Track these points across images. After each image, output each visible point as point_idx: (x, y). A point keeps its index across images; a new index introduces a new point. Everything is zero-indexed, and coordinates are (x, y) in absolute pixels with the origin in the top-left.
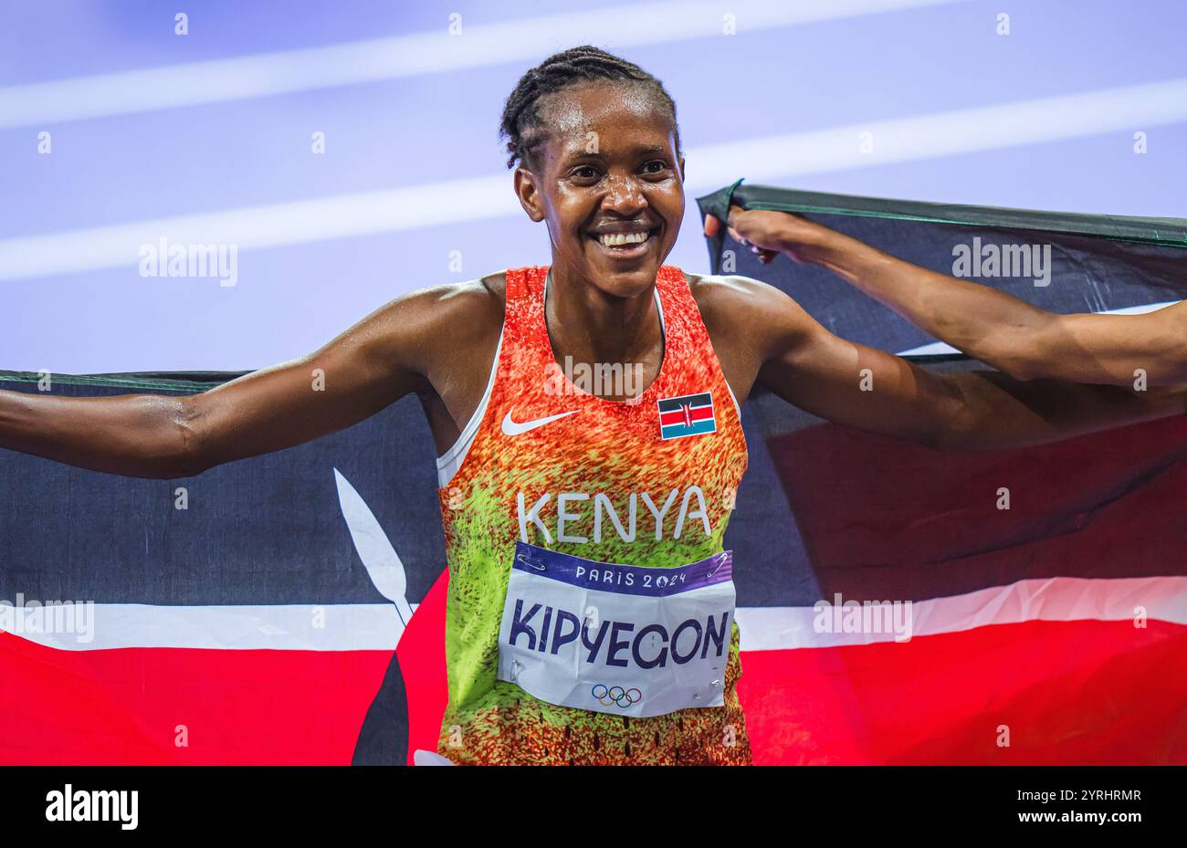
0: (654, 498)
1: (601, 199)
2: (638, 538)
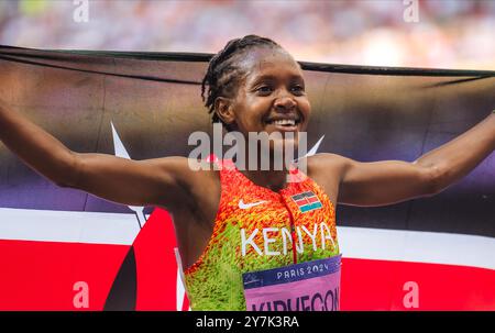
0: (307, 226)
1: (274, 101)
2: (305, 249)
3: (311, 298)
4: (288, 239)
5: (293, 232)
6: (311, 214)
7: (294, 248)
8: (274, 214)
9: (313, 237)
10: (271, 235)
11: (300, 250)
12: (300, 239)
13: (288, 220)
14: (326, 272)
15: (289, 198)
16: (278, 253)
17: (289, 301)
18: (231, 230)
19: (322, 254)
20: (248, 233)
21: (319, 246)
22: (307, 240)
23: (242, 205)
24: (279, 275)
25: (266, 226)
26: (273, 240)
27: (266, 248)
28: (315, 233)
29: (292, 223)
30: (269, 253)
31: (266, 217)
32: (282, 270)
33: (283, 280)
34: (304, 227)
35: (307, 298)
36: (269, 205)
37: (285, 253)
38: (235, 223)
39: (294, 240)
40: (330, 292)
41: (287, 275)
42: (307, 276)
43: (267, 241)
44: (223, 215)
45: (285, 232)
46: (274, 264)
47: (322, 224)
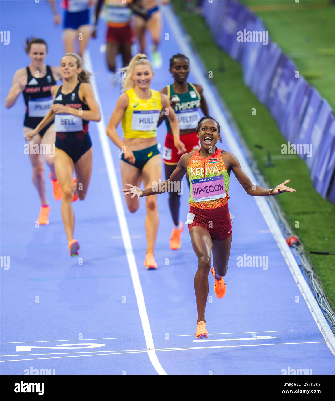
3: (208, 187)
4: (202, 171)
5: (204, 169)
6: (212, 164)
7: (204, 173)
8: (200, 164)
9: (210, 170)
10: (198, 170)
11: (206, 174)
12: (206, 171)
13: (203, 166)
14: (214, 180)
15: (206, 160)
16: (200, 175)
17: (202, 188)
18: (190, 168)
19: (213, 175)
20: (193, 169)
21: (212, 173)
22: (208, 171)
23: (193, 162)
24: (199, 181)
25: (197, 167)
26: (198, 171)
27: (196, 173)
28: (211, 169)
29: (204, 166)
30: (197, 174)
31: (198, 165)
32: (200, 179)
33: (200, 182)
34: (208, 168)
35: (207, 187)
36: (200, 162)
37: (202, 175)
38: (191, 167)
39: (204, 171)
40: (216, 185)
41: (201, 181)
42: (207, 181)
43: (197, 171)
44: (189, 165)
45: (202, 169)
46: (198, 177)
47: (216, 167)
